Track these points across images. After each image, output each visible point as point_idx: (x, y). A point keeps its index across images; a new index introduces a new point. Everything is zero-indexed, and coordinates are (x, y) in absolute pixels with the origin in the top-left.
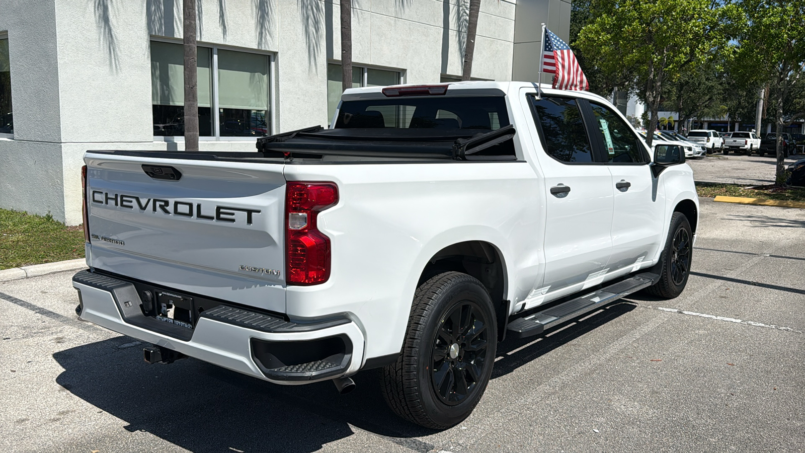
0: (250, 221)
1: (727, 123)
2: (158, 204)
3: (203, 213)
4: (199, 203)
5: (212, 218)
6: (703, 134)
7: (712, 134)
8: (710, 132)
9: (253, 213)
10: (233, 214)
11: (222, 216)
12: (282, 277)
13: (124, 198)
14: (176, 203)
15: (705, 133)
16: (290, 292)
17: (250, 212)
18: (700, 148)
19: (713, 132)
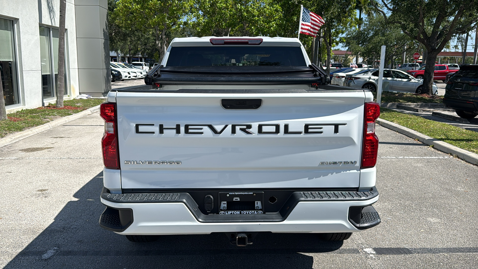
0: (336, 131)
1: (138, 58)
2: (238, 128)
3: (290, 130)
4: (286, 123)
5: (300, 133)
6: (140, 64)
7: (144, 64)
8: (143, 64)
9: (340, 126)
10: (321, 128)
11: (310, 130)
12: (358, 164)
13: (190, 127)
14: (260, 127)
15: (141, 64)
16: (363, 173)
17: (336, 126)
18: (146, 72)
19: (144, 63)
